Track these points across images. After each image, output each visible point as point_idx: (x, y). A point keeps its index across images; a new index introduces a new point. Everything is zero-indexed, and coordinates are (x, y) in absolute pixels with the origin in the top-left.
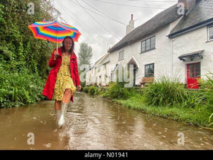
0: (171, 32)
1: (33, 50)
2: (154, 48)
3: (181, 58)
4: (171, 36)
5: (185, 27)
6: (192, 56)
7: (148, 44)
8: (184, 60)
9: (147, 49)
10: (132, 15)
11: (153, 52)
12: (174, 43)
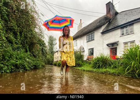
0: (103, 31)
1: (26, 37)
2: (94, 40)
3: (107, 45)
4: (103, 33)
5: (110, 28)
6: (113, 44)
7: (90, 37)
8: (109, 46)
9: (90, 40)
10: (81, 20)
11: (93, 42)
12: (104, 37)
